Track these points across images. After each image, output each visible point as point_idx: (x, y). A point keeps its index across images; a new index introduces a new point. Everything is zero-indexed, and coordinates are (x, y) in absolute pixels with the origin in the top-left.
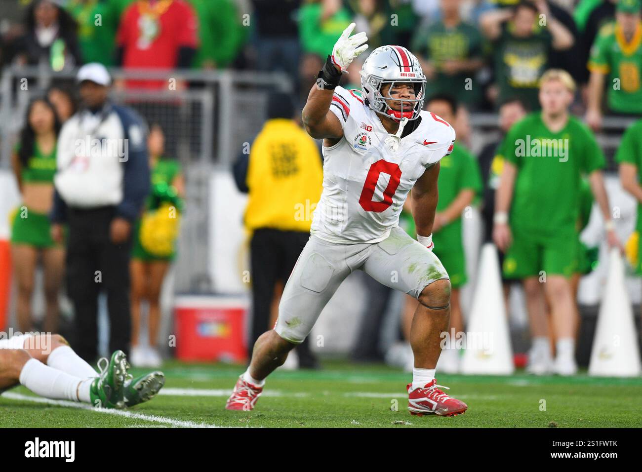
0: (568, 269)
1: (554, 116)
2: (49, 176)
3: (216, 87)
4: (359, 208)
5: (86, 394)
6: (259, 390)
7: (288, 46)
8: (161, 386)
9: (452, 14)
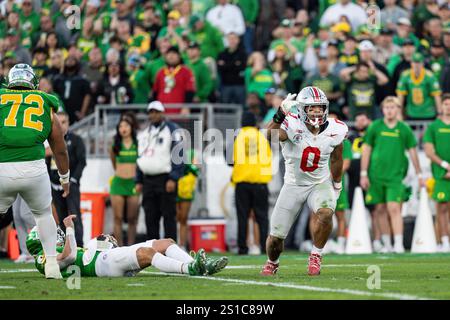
0: (399, 199)
1: (390, 120)
2: (134, 159)
3: (206, 110)
4: (301, 170)
5: (186, 270)
6: (277, 266)
7: (238, 89)
8: (226, 264)
9: (324, 70)
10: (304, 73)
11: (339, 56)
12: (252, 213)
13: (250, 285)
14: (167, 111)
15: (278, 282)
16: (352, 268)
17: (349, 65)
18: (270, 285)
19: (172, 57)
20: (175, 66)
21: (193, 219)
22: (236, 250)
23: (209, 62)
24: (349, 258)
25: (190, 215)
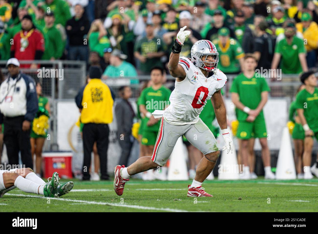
4: (191, 107)
8: (72, 188)
9: (151, 34)
10: (135, 37)
11: (162, 23)
12: (95, 148)
13: (92, 205)
14: (22, 66)
15: (114, 202)
16: (173, 192)
17: (170, 31)
18: (107, 205)
19: (26, 23)
20: (28, 31)
21: (46, 152)
22: (80, 177)
23: (60, 27)
24: (170, 183)
25: (44, 149)
